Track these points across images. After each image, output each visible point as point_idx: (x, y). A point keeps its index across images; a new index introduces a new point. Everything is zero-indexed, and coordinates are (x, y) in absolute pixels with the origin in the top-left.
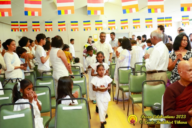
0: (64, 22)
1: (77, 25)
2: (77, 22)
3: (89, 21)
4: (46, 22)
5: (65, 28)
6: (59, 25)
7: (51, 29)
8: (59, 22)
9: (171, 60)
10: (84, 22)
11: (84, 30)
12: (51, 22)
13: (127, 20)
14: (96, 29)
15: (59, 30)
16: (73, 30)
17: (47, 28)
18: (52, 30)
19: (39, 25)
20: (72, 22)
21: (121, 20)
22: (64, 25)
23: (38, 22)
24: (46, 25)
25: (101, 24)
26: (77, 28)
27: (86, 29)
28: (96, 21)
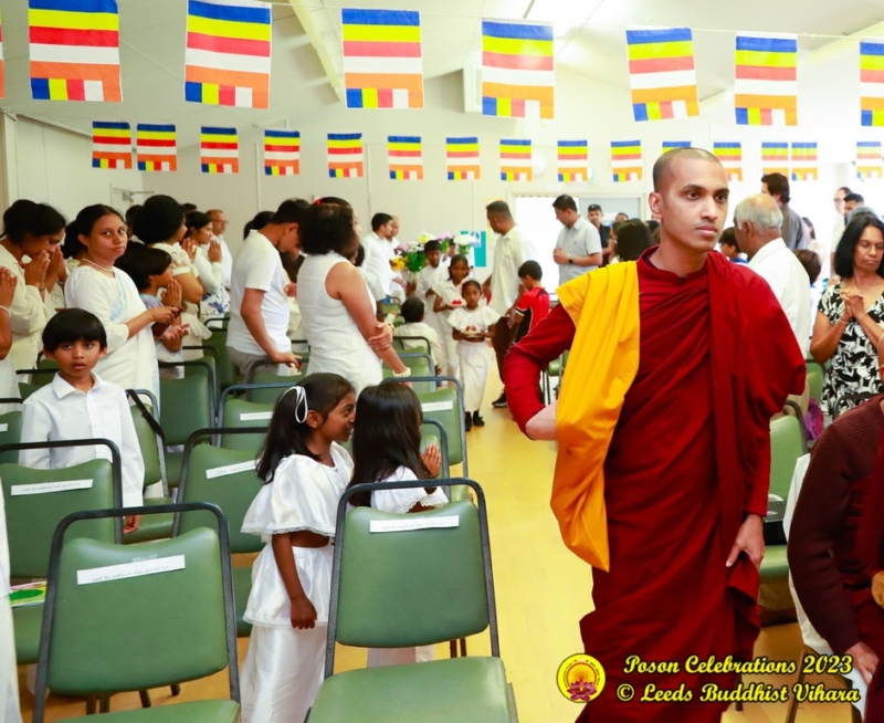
0: (358, 136)
1: (417, 154)
2: (417, 140)
3: (473, 140)
4: (268, 133)
5: (359, 166)
6: (332, 151)
7: (295, 164)
8: (331, 137)
9: (825, 320)
10: (450, 141)
11: (451, 176)
12: (296, 135)
13: (637, 143)
14: (504, 177)
15: (332, 173)
16: (399, 174)
17: (274, 162)
18: (296, 171)
19: (233, 146)
20: (393, 139)
21: (614, 144)
22: (357, 150)
23: (232, 131)
24: (269, 148)
25: (528, 156)
26: (419, 169)
27: (457, 175)
28: (503, 142)
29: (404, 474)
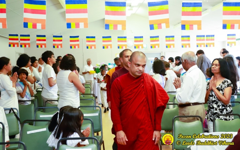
0: (78, 37)
1: (94, 41)
2: (94, 37)
3: (110, 37)
4: (54, 36)
5: (78, 45)
6: (71, 41)
7: (61, 45)
8: (71, 37)
10: (103, 37)
11: (104, 48)
12: (61, 37)
13: (158, 37)
15: (71, 47)
16: (89, 47)
17: (55, 44)
18: (61, 47)
19: (45, 40)
20: (87, 37)
21: (151, 37)
22: (78, 41)
23: (44, 36)
24: (54, 41)
25: (126, 41)
26: (95, 45)
27: (105, 47)
28: (118, 37)
29: (76, 135)
